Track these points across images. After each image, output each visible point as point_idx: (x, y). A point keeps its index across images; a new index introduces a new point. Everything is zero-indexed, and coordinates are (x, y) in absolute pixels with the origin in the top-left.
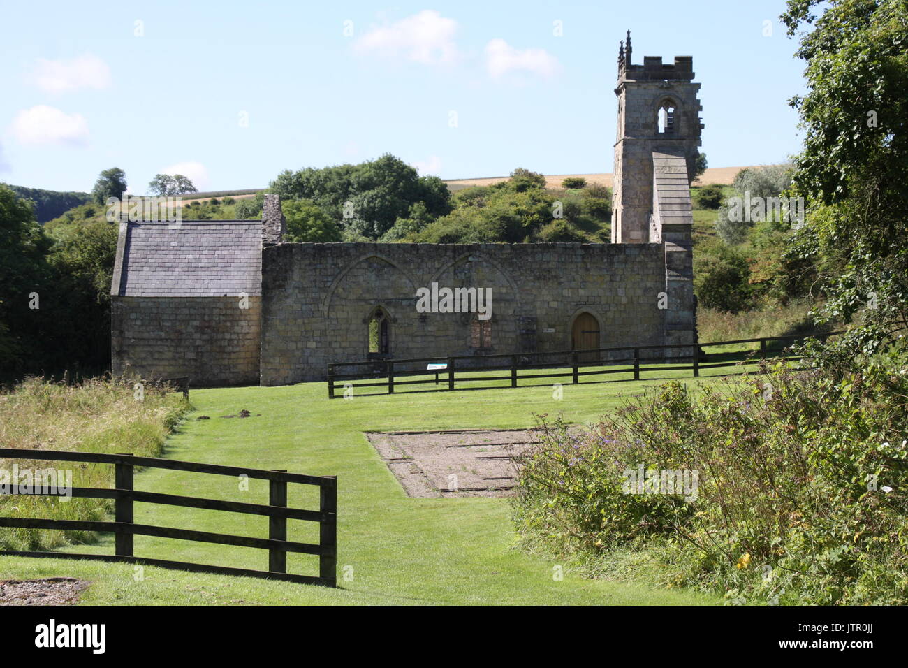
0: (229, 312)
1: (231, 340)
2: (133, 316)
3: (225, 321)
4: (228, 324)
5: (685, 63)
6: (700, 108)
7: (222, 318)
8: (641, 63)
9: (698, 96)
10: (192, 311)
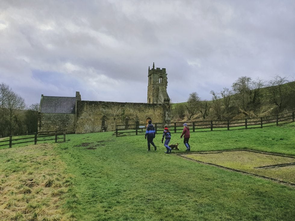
0: (67, 117)
1: (68, 123)
2: (43, 117)
3: (67, 119)
4: (67, 120)
5: (164, 69)
6: (167, 79)
7: (66, 118)
8: (156, 69)
9: (167, 76)
10: (58, 117)
